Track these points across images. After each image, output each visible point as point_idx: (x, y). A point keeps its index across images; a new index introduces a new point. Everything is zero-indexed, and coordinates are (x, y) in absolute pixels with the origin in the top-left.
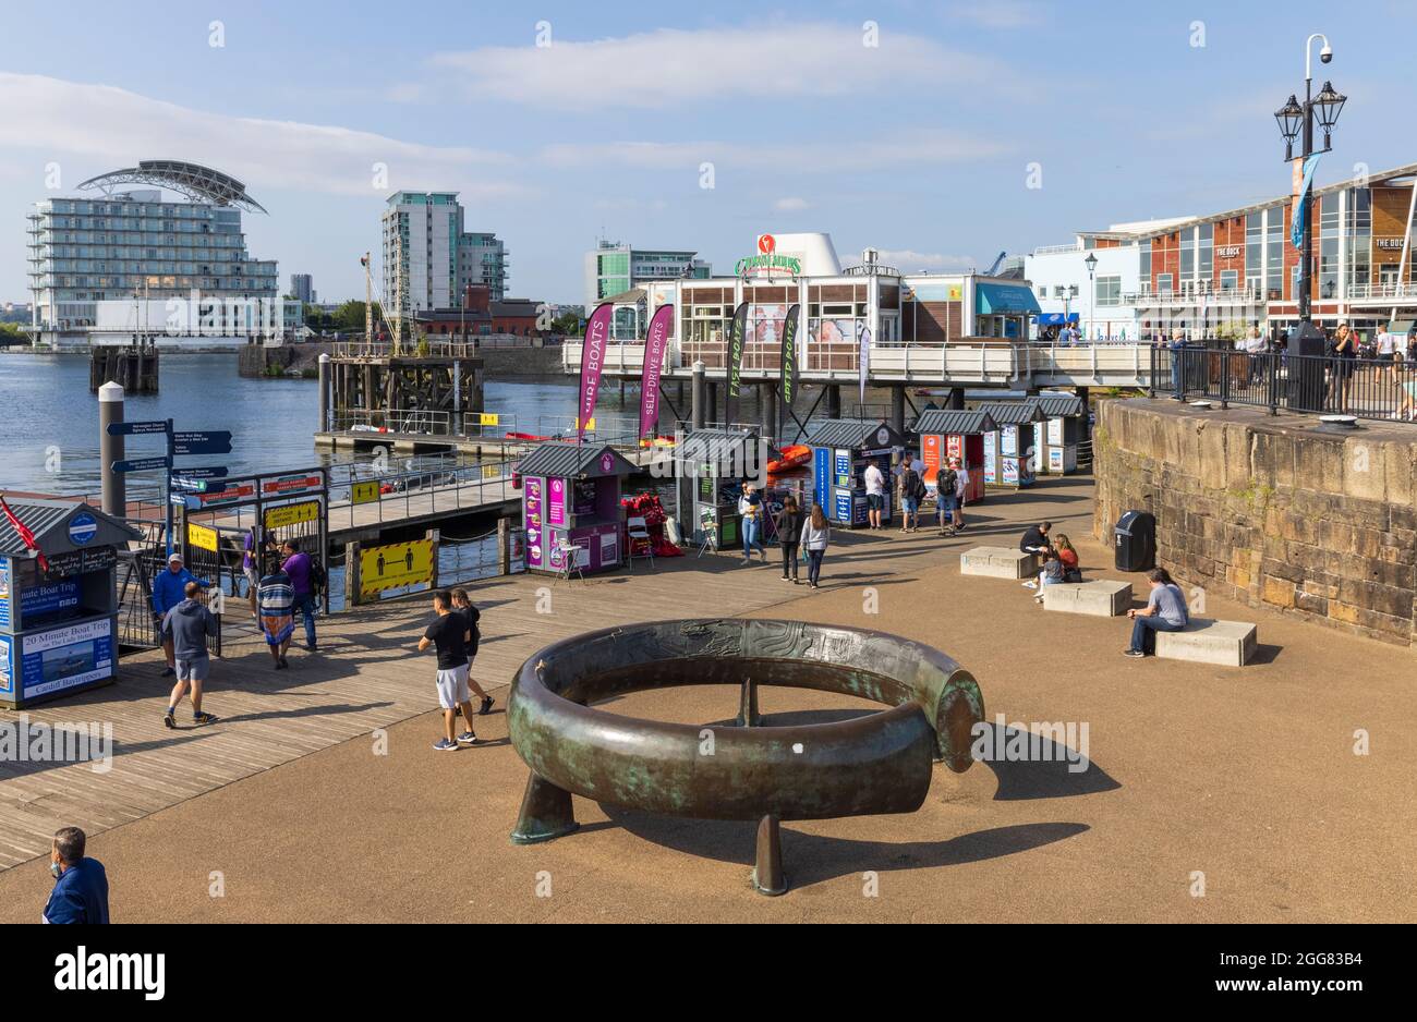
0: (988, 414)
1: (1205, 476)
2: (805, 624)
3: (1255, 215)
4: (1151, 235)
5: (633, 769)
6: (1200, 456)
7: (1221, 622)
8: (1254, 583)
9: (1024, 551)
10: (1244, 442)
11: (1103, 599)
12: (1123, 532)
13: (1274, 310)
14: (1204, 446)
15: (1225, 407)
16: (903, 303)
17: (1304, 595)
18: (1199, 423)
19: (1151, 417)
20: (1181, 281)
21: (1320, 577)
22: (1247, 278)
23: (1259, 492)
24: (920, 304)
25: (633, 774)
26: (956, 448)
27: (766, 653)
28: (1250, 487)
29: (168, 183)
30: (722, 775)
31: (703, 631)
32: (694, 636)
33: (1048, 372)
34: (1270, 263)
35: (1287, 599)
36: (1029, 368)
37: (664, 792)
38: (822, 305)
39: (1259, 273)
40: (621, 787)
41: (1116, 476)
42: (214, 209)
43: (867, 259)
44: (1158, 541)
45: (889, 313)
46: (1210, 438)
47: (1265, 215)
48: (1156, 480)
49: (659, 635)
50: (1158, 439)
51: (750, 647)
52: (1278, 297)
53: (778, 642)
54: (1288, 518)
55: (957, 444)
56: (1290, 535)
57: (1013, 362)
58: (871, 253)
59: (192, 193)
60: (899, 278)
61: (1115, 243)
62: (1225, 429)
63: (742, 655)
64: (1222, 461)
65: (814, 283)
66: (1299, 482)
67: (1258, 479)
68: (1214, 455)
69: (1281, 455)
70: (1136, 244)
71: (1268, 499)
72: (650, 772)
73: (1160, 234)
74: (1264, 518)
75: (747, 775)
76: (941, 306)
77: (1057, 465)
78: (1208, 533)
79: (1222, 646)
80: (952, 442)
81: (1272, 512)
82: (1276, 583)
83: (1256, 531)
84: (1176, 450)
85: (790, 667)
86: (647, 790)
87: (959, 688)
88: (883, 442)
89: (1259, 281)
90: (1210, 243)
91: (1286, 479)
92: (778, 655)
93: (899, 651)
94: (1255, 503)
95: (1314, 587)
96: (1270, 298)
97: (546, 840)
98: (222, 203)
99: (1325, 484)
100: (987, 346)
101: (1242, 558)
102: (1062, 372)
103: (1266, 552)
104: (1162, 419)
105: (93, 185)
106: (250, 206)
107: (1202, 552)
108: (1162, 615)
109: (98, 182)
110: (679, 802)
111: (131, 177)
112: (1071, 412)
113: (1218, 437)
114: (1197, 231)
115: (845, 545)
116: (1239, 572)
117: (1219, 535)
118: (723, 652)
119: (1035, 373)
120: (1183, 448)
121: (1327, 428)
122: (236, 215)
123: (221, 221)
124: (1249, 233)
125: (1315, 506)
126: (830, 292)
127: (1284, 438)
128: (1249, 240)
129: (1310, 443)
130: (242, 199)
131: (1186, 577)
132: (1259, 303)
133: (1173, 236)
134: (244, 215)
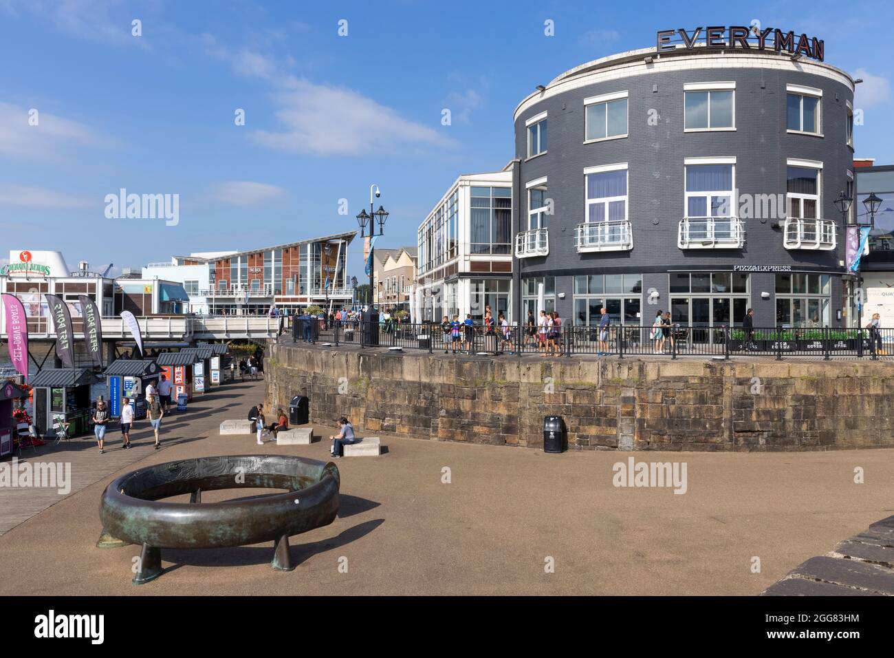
0: (196, 354)
1: (336, 376)
2: (229, 456)
3: (268, 252)
4: (215, 260)
5: (221, 526)
6: (334, 368)
7: (365, 439)
8: (362, 422)
9: (250, 420)
10: (356, 360)
11: (305, 436)
12: (294, 406)
13: (278, 300)
14: (336, 363)
15: (337, 346)
16: (115, 294)
17: (386, 424)
18: (333, 353)
19: (306, 351)
20: (231, 284)
21: (393, 416)
22: (264, 283)
23: (364, 382)
24: (126, 295)
25: (221, 529)
26: (180, 373)
27: (210, 474)
28: (359, 380)
30: (267, 520)
31: (177, 467)
32: (172, 471)
33: (202, 332)
34: (275, 277)
35: (378, 427)
36: (193, 330)
37: (237, 534)
38: (65, 295)
39: (270, 281)
40: (213, 537)
41: (283, 381)
43: (82, 267)
44: (310, 409)
45: (108, 299)
46: (339, 359)
47: (273, 253)
48: (309, 381)
49: (155, 473)
50: (310, 361)
51: (201, 472)
52: (280, 293)
53: (216, 467)
54: (378, 392)
55: (181, 371)
56: (379, 399)
57: (186, 327)
58: (85, 264)
60: (113, 280)
61: (195, 263)
62: (347, 355)
63: (197, 477)
64: (345, 370)
65: (59, 281)
66: (382, 376)
67: (363, 376)
68: (341, 367)
69: (374, 365)
70: (207, 264)
71: (368, 384)
72: (230, 526)
73: (220, 259)
74: (366, 393)
75: (278, 518)
76: (140, 296)
77: (216, 380)
78: (338, 402)
79: (372, 448)
80: (177, 370)
81: (370, 390)
82: (372, 420)
83: (363, 399)
84: (320, 365)
85: (222, 479)
86: (228, 534)
87: (329, 470)
88: (153, 371)
89: (270, 285)
90: (246, 265)
91: (376, 375)
92: (216, 474)
93: (284, 462)
94: (362, 387)
95: (389, 420)
96: (275, 294)
97: (154, 579)
99: (395, 376)
100: (171, 318)
101: (356, 412)
102: (209, 332)
103: (368, 408)
104: (313, 352)
107: (335, 411)
108: (346, 438)
110: (245, 538)
112: (224, 352)
113: (343, 359)
114: (239, 259)
115: (141, 429)
116: (354, 418)
117: (344, 402)
118: (188, 477)
119: (195, 332)
120: (325, 364)
121: (393, 352)
124: (266, 261)
125: (390, 386)
126: (70, 287)
127: (376, 357)
128: (266, 265)
129: (387, 359)
131: (326, 424)
132: (270, 296)
133: (227, 260)
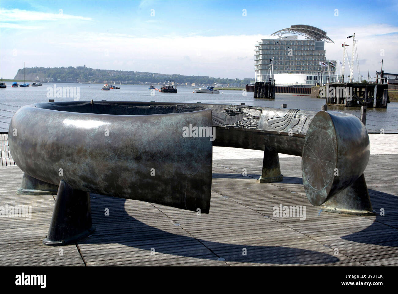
29: (300, 33)
42: (315, 41)
59: (308, 36)
98: (319, 39)
105: (275, 34)
106: (328, 40)
109: (277, 33)
111: (288, 31)
122: (323, 44)
123: (317, 46)
130: (325, 38)
134: (325, 43)
